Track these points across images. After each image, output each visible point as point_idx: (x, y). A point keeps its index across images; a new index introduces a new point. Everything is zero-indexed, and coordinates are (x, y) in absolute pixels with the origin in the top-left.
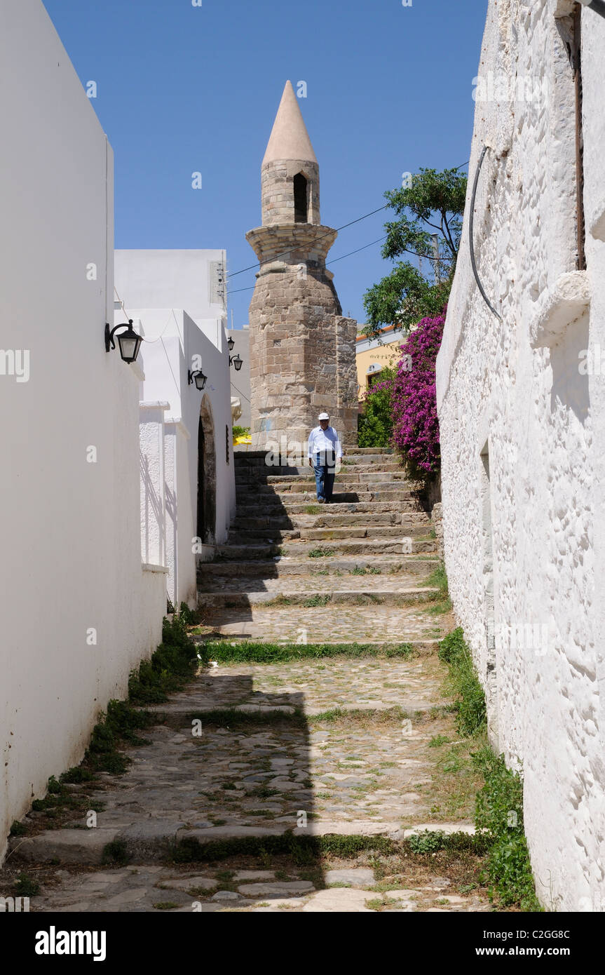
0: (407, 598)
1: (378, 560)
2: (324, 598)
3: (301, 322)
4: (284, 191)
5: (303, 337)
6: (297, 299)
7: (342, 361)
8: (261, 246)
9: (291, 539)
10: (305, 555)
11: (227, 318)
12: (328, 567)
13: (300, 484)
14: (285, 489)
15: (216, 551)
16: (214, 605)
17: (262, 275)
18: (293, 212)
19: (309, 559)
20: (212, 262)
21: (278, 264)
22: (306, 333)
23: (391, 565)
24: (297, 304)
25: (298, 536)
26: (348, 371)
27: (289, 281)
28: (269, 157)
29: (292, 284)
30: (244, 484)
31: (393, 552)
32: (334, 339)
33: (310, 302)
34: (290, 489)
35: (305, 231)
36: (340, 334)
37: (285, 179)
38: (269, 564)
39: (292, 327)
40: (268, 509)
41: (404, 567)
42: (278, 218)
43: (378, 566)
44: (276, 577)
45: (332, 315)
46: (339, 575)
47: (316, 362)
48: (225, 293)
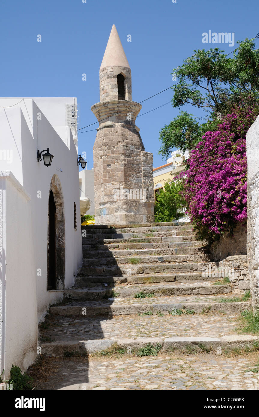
0: (234, 346)
1: (190, 301)
2: (155, 347)
3: (122, 154)
4: (112, 83)
5: (123, 162)
6: (120, 142)
7: (145, 176)
8: (99, 113)
9: (120, 283)
10: (132, 296)
11: (77, 140)
12: (152, 308)
13: (125, 244)
14: (115, 248)
15: (65, 294)
16: (53, 355)
17: (100, 129)
18: (117, 94)
19: (136, 300)
20: (68, 105)
21: (109, 123)
22: (125, 160)
23: (202, 306)
24: (120, 144)
25: (125, 281)
26: (149, 181)
27: (115, 132)
28: (104, 65)
29: (117, 133)
30: (89, 244)
31: (199, 293)
32: (141, 164)
33: (127, 143)
34: (118, 247)
35: (124, 104)
36: (144, 161)
37: (112, 76)
38: (105, 306)
39: (117, 157)
40: (104, 260)
41: (213, 308)
42: (109, 98)
43: (192, 307)
44: (110, 317)
45: (139, 150)
46: (161, 315)
47: (130, 176)
48: (76, 124)
